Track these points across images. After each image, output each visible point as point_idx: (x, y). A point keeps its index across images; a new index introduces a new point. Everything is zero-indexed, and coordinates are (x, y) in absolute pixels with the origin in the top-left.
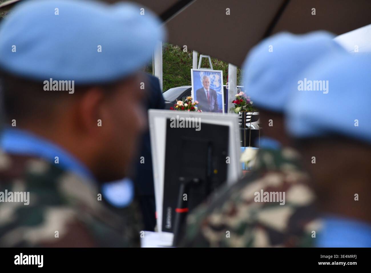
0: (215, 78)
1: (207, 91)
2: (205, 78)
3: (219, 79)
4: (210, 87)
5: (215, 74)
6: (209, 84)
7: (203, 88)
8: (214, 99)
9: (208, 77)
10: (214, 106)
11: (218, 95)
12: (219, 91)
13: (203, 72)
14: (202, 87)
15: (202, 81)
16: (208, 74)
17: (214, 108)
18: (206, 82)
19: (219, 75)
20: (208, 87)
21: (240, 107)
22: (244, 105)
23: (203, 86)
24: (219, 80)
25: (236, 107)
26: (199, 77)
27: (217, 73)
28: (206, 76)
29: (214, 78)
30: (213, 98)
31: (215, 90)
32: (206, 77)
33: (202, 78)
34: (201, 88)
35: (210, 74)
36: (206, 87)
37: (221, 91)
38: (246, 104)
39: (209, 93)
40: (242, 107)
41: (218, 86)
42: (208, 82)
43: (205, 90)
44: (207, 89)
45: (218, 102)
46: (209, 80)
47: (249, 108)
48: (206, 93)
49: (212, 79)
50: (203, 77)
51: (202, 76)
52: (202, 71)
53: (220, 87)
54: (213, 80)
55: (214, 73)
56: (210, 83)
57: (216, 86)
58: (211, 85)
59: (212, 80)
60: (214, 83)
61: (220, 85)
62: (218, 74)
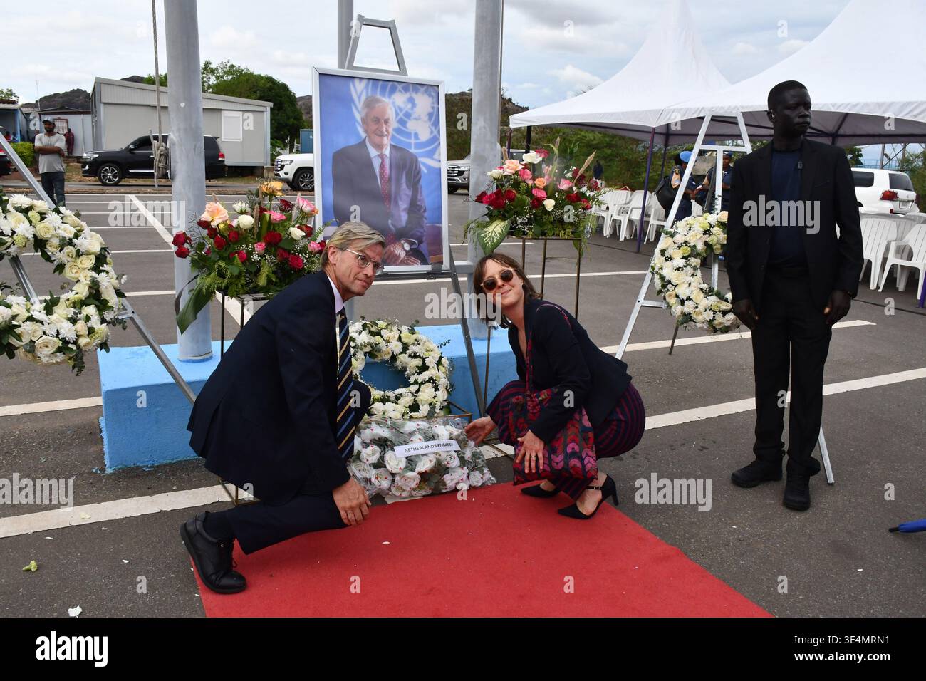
0: (414, 105)
1: (382, 156)
2: (370, 104)
3: (431, 110)
4: (393, 138)
5: (416, 91)
6: (391, 130)
7: (362, 144)
8: (408, 186)
9: (386, 100)
10: (408, 213)
11: (424, 170)
12: (430, 154)
13: (365, 82)
14: (361, 140)
15: (358, 117)
16: (387, 93)
17: (408, 222)
18: (375, 122)
19: (430, 95)
20: (386, 141)
21: (506, 222)
22: (519, 214)
23: (363, 135)
24: (430, 115)
25: (492, 217)
26: (347, 101)
27: (422, 89)
28: (378, 96)
29: (410, 106)
30: (404, 180)
31: (413, 151)
32: (378, 101)
33: (360, 103)
34: (353, 141)
35: (393, 90)
36: (377, 139)
37: (436, 156)
38: (530, 211)
39: (387, 162)
40: (514, 222)
41: (425, 136)
42: (386, 122)
43: (373, 152)
44: (379, 147)
45: (426, 199)
46: (391, 114)
47: (542, 224)
48: (376, 163)
49: (401, 110)
50: (363, 98)
51: (359, 97)
52: (361, 78)
53: (435, 140)
54: (408, 115)
55: (411, 86)
56: (394, 124)
57: (416, 136)
58: (398, 131)
59: (401, 115)
60: (411, 126)
61: (435, 132)
62: (426, 91)
